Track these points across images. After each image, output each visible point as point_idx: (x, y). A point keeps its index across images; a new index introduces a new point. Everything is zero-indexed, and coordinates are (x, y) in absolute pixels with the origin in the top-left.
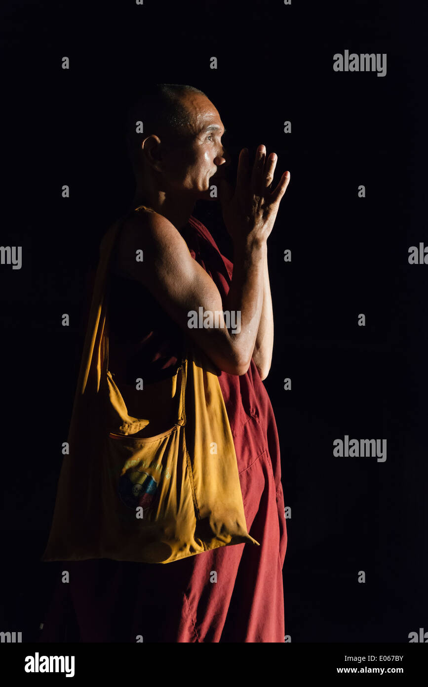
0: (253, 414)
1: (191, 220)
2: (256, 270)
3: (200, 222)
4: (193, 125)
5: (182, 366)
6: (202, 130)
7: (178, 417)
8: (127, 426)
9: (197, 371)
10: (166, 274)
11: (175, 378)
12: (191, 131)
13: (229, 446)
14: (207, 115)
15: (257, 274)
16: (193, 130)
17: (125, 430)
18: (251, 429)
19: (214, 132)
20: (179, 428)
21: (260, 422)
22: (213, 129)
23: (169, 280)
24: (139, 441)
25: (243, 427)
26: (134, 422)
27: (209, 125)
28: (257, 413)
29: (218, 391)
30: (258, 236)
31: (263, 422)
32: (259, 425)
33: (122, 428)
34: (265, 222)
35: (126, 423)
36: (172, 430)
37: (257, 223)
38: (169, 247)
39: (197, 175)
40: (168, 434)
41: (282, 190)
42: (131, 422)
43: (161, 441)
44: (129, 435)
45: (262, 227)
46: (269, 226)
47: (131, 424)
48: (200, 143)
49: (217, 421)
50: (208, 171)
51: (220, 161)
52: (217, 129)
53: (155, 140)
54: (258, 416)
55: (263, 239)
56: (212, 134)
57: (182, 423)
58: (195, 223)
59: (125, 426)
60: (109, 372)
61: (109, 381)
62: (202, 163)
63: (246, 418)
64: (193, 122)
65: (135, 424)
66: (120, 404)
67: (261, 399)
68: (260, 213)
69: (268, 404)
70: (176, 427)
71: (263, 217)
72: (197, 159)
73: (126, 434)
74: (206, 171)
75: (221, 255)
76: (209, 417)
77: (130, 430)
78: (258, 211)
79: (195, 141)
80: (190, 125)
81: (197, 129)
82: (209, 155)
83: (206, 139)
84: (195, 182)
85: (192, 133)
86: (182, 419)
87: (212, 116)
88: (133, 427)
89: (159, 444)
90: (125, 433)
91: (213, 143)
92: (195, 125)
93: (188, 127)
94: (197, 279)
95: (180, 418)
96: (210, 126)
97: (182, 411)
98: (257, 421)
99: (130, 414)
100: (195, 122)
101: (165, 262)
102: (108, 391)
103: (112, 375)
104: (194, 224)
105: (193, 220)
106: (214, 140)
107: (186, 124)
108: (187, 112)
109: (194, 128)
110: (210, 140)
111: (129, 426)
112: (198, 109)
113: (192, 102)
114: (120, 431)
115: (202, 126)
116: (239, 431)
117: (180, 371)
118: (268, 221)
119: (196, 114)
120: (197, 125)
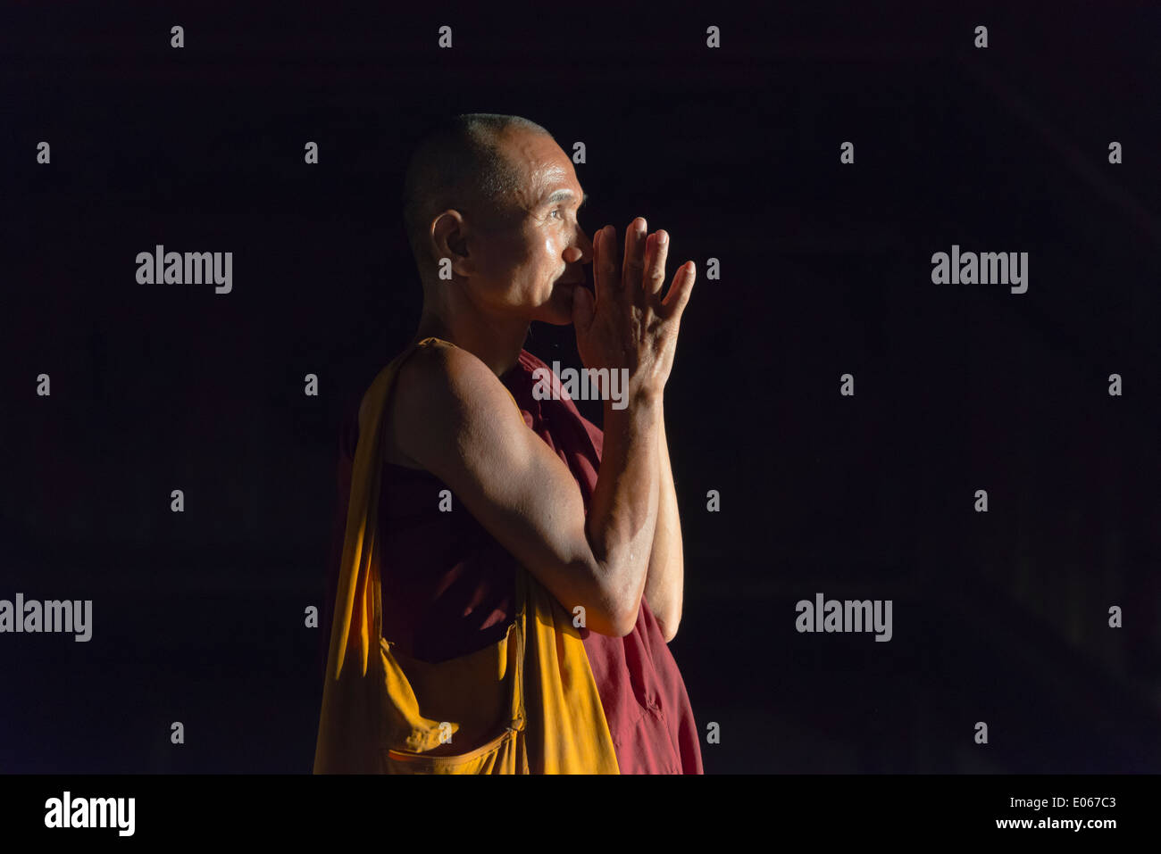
0: (651, 703)
1: (524, 358)
2: (645, 446)
3: (540, 362)
4: (525, 192)
5: (516, 622)
6: (540, 201)
7: (512, 717)
8: (419, 735)
9: (544, 633)
10: (478, 457)
11: (504, 645)
12: (521, 201)
13: (608, 763)
14: (549, 172)
15: (646, 452)
16: (524, 202)
17: (416, 743)
18: (649, 732)
19: (562, 202)
20: (514, 736)
21: (665, 718)
22: (560, 197)
23: (485, 469)
24: (442, 762)
25: (634, 729)
26: (432, 728)
27: (554, 190)
28: (658, 701)
29: (585, 664)
30: (646, 384)
31: (670, 717)
32: (663, 723)
33: (411, 740)
34: (657, 357)
35: (418, 730)
36: (501, 738)
37: (642, 360)
38: (482, 409)
39: (532, 281)
40: (494, 746)
41: (684, 295)
42: (427, 728)
43: (482, 761)
44: (424, 753)
45: (653, 367)
46: (665, 363)
47: (427, 732)
48: (538, 223)
49: (584, 719)
50: (552, 275)
51: (574, 255)
52: (568, 197)
53: (454, 219)
54: (660, 707)
55: (656, 389)
56: (559, 206)
57: (520, 725)
58: (532, 364)
59: (415, 737)
60: (384, 640)
61: (383, 655)
62: (540, 260)
63: (638, 711)
64: (525, 188)
65: (433, 732)
66: (407, 697)
67: (665, 676)
68: (645, 340)
69: (680, 685)
70: (509, 734)
71: (653, 348)
72: (531, 253)
73: (419, 751)
74: (549, 273)
75: (581, 418)
76: (570, 712)
77: (426, 743)
78: (643, 337)
79: (528, 220)
80: (520, 192)
81: (532, 200)
82: (555, 244)
83: (548, 216)
84: (527, 295)
85: (524, 207)
86: (519, 718)
87: (560, 174)
88: (431, 737)
89: (479, 766)
90: (416, 750)
91: (562, 222)
92: (528, 190)
93: (514, 195)
94: (535, 464)
95: (515, 717)
96: (556, 192)
97: (518, 703)
98: (659, 717)
99: (424, 713)
100: (527, 186)
101: (476, 436)
102: (383, 674)
103: (390, 645)
104: (529, 364)
105: (528, 358)
106: (563, 216)
107: (511, 191)
108: (512, 168)
109: (526, 197)
110: (555, 216)
111: (423, 736)
112: (533, 163)
113: (523, 150)
114: (407, 746)
115: (540, 194)
116: (627, 736)
117: (512, 632)
118: (662, 355)
119: (531, 170)
120: (532, 190)
